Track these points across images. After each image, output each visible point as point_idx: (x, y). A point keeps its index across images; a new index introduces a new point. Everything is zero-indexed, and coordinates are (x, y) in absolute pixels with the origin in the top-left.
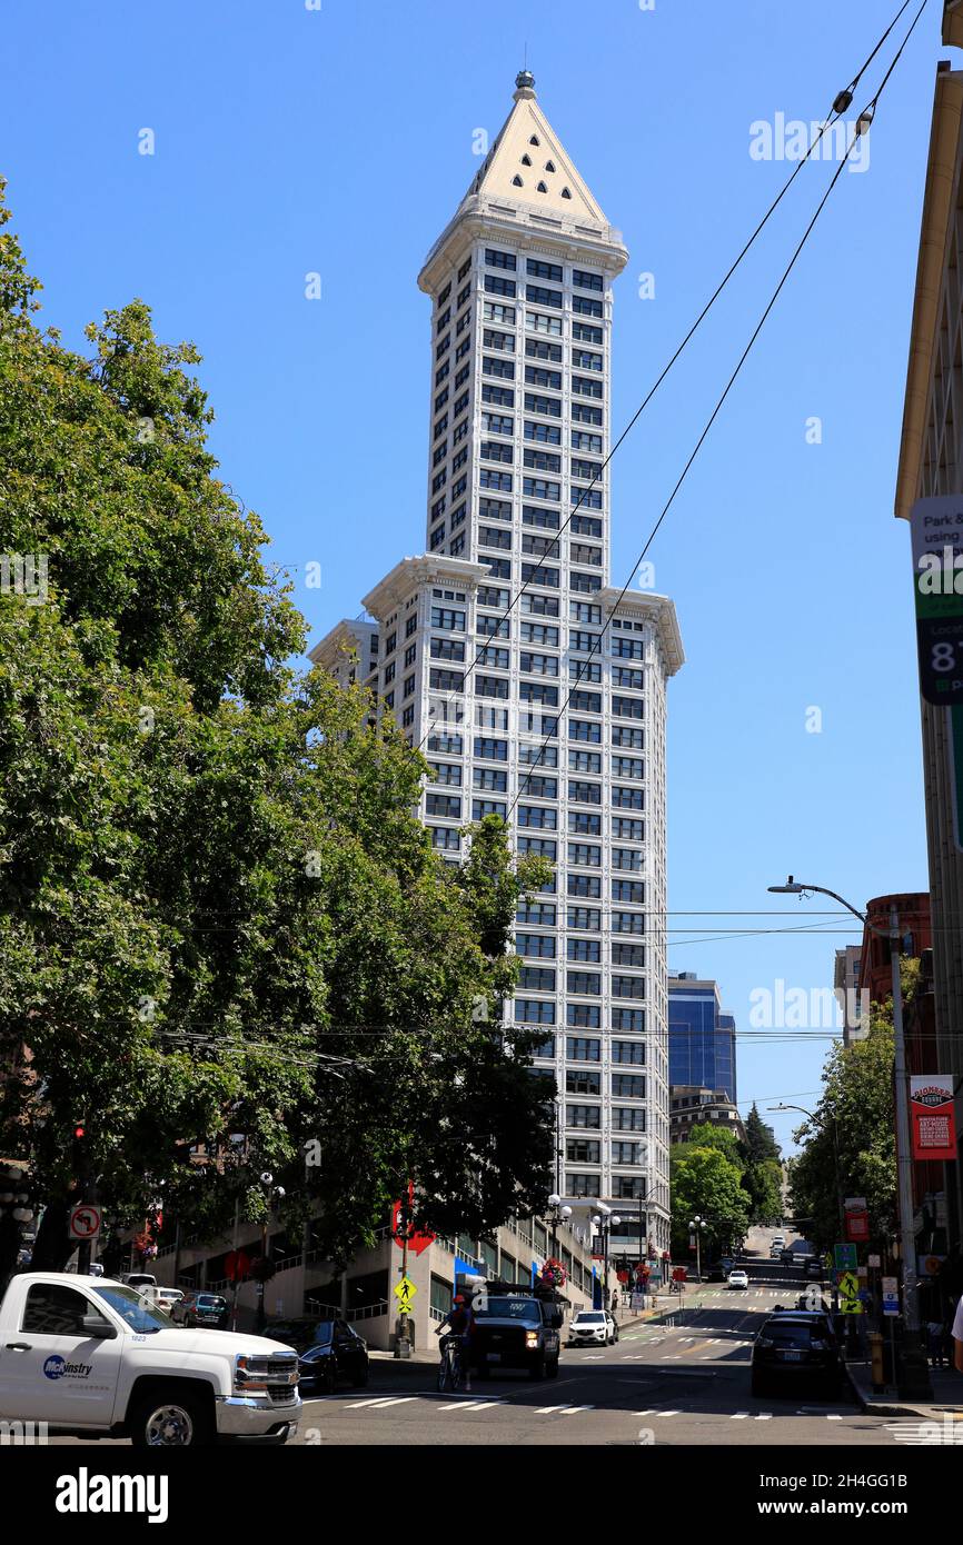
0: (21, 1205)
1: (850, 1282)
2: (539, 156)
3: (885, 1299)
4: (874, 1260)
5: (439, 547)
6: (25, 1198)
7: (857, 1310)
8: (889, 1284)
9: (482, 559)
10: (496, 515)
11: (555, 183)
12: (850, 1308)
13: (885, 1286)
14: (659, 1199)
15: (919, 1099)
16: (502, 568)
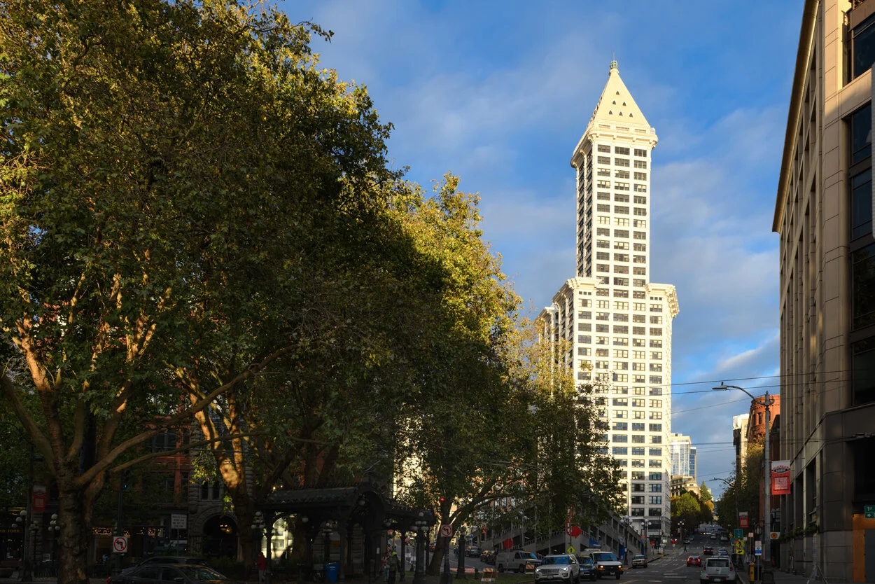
0: (424, 525)
1: (740, 543)
2: (619, 101)
3: (756, 549)
4: (751, 535)
5: (581, 275)
6: (425, 523)
7: (742, 553)
8: (758, 545)
9: (599, 277)
10: (602, 258)
11: (626, 112)
12: (739, 552)
13: (756, 544)
14: (666, 514)
15: (775, 471)
16: (606, 280)
